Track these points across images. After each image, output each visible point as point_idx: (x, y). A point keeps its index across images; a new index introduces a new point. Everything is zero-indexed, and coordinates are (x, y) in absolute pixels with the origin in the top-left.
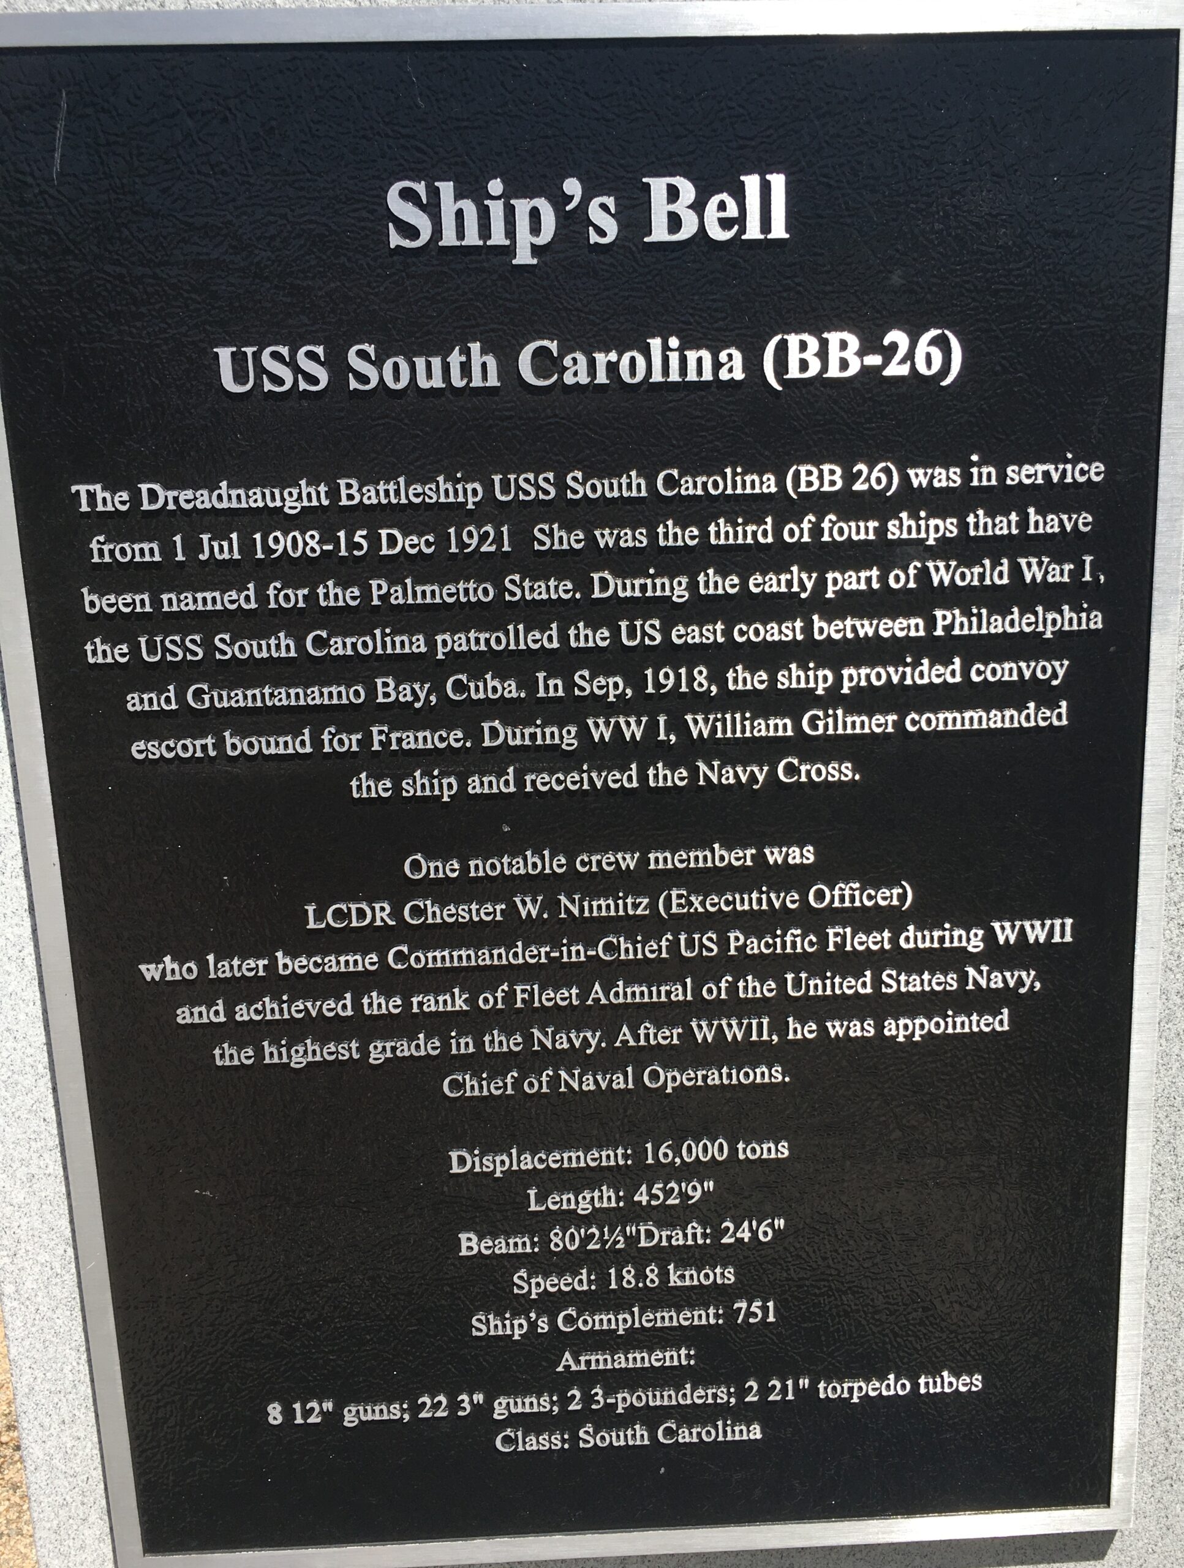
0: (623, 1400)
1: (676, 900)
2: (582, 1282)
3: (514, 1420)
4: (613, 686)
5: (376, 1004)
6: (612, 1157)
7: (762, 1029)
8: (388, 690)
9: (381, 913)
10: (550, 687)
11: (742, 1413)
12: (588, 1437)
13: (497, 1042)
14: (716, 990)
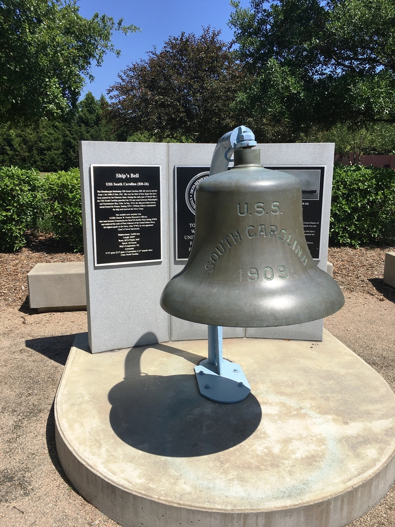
0: (129, 252)
1: (133, 217)
3: (122, 253)
4: (129, 203)
5: (114, 224)
6: (129, 234)
7: (138, 226)
8: (115, 203)
9: (114, 218)
10: (125, 203)
11: (137, 253)
12: (127, 255)
13: (121, 227)
14: (135, 223)
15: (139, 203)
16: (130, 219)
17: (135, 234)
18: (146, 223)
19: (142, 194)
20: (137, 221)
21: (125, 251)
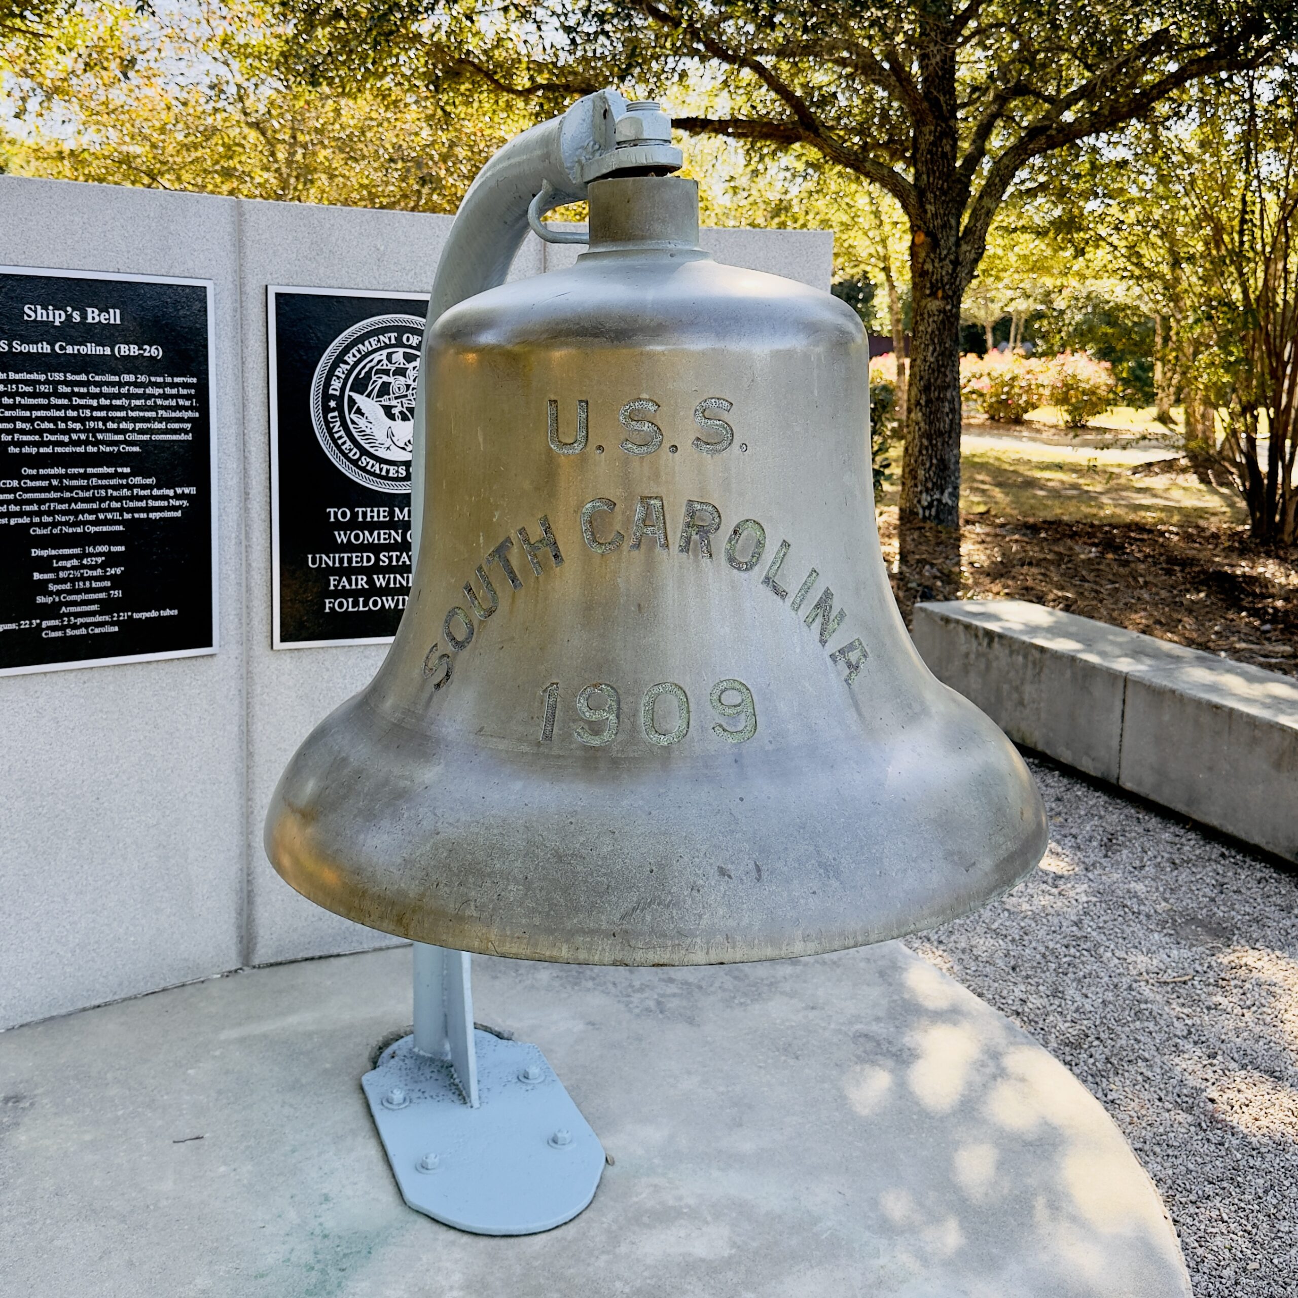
0: (80, 621)
1: (94, 482)
2: (68, 586)
3: (48, 628)
4: (78, 426)
5: (13, 508)
6: (77, 551)
7: (117, 516)
8: (19, 425)
9: (15, 483)
10: (62, 426)
11: (112, 624)
12: (69, 632)
13: (46, 519)
14: (105, 505)
15: (123, 425)
16: (82, 488)
17: (104, 549)
18: (151, 503)
19: (133, 390)
20: (112, 498)
21: (60, 617)
